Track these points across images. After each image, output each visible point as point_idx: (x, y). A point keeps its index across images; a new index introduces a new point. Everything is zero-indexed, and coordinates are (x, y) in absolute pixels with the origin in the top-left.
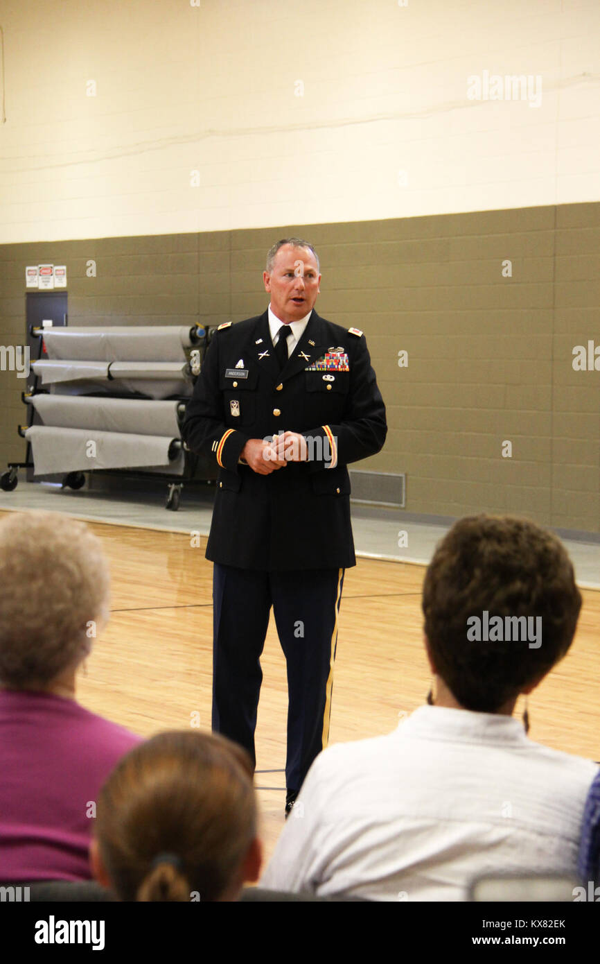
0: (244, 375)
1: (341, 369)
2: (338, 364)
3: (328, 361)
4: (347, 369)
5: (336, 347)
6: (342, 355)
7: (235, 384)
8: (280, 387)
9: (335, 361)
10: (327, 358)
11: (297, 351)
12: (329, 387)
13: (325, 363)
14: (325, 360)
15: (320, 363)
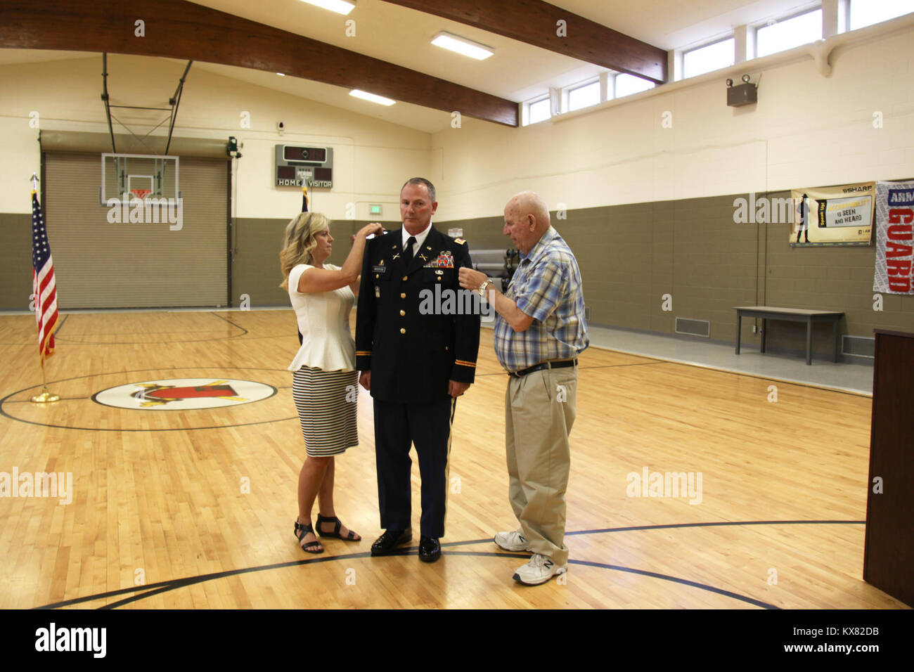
0: (382, 270)
1: (448, 267)
2: (446, 263)
3: (439, 261)
4: (452, 266)
5: (445, 251)
6: (449, 257)
7: (378, 276)
8: (405, 279)
9: (445, 261)
10: (439, 259)
11: (419, 253)
12: (439, 278)
13: (437, 262)
14: (437, 261)
15: (434, 262)
